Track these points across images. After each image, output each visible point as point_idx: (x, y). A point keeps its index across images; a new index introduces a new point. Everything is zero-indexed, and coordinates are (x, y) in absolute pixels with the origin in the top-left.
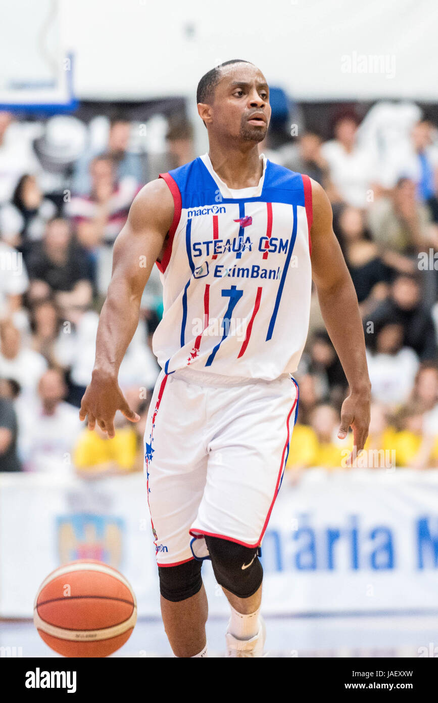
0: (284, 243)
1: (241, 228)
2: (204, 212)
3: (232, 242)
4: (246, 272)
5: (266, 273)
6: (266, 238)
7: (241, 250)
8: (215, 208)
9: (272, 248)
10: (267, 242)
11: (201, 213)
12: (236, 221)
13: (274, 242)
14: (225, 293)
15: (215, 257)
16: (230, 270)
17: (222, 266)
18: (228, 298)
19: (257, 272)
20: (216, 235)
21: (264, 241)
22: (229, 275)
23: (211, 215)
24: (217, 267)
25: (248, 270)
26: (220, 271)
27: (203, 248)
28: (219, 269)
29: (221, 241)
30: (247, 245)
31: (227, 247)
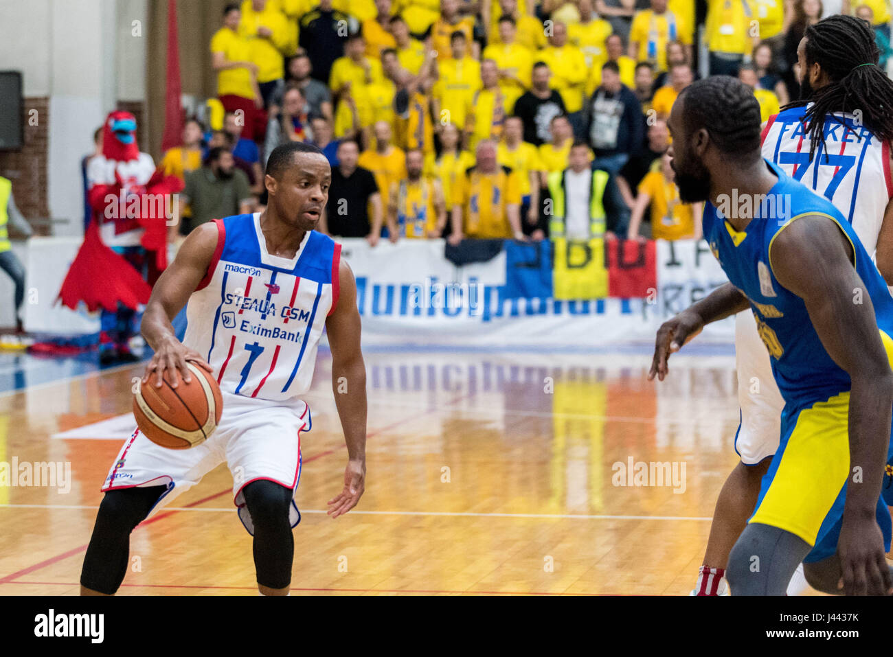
0: (305, 313)
1: (269, 293)
2: (242, 270)
3: (259, 302)
4: (268, 333)
5: (285, 335)
6: (288, 308)
7: (266, 313)
8: (253, 270)
9: (294, 316)
10: (289, 311)
11: (239, 270)
12: (267, 285)
13: (295, 312)
14: (248, 347)
15: (241, 312)
16: (255, 327)
17: (248, 322)
18: (250, 352)
19: (278, 333)
20: (247, 293)
21: (286, 310)
22: (254, 333)
23: (248, 275)
24: (244, 322)
25: (270, 331)
26: (246, 326)
27: (235, 300)
28: (245, 324)
29: (250, 299)
30: (272, 310)
31: (254, 305)
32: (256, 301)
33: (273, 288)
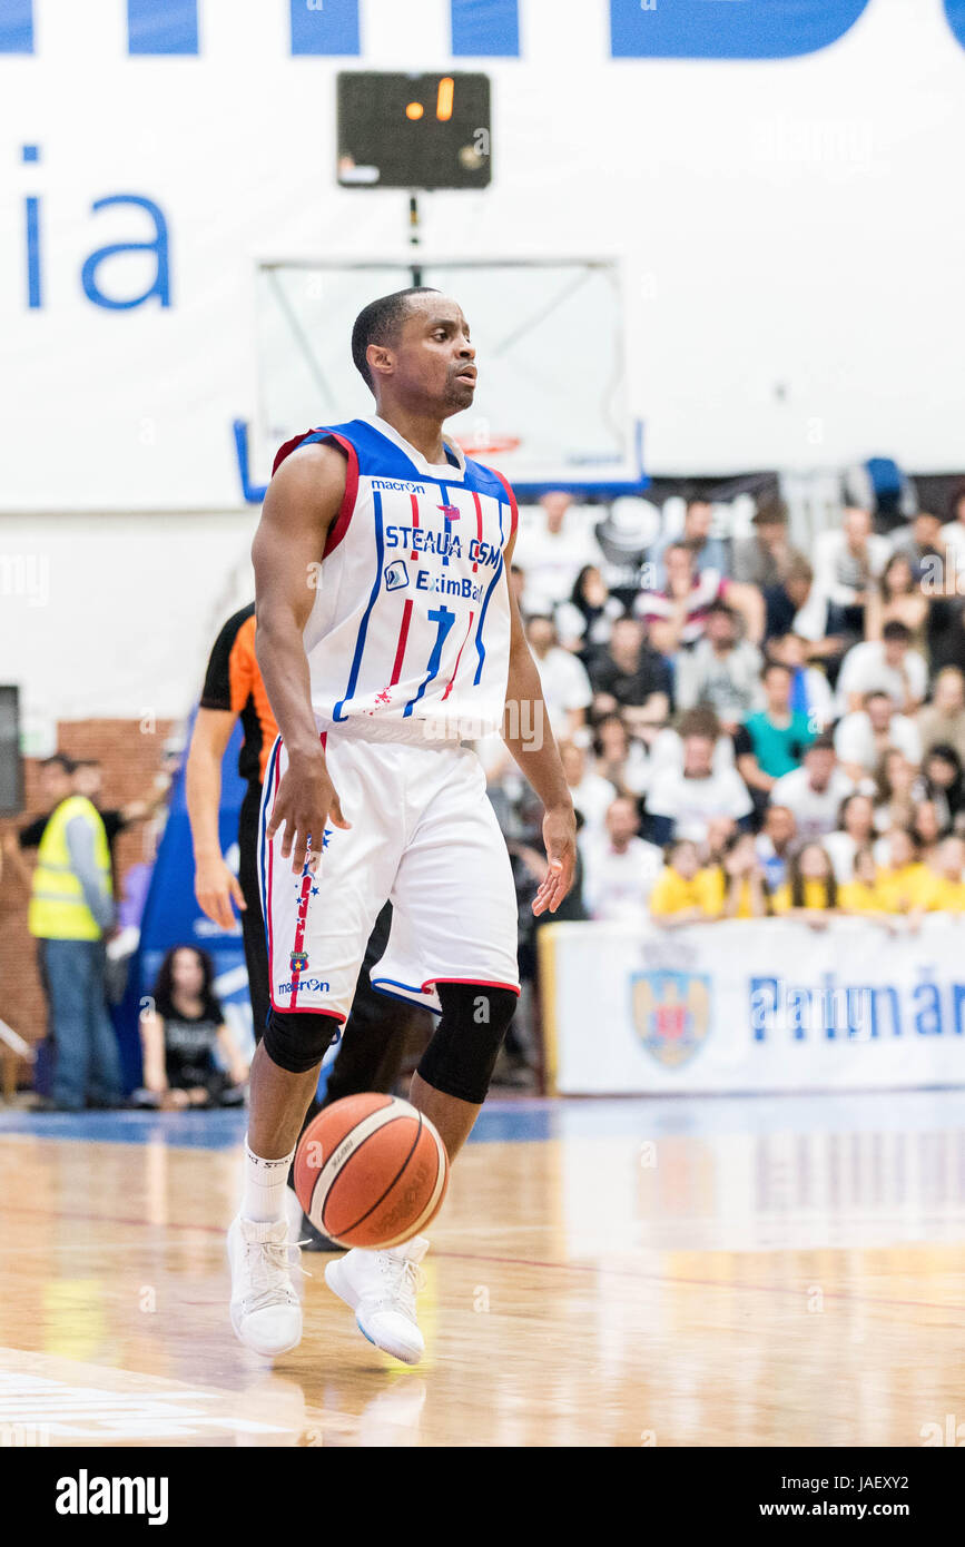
1: (446, 520)
2: (396, 487)
3: (435, 538)
4: (457, 588)
6: (477, 542)
7: (449, 553)
8: (412, 485)
9: (482, 557)
10: (477, 548)
11: (393, 486)
12: (440, 508)
13: (485, 549)
14: (432, 615)
15: (414, 556)
16: (438, 580)
17: (427, 573)
18: (437, 624)
19: (468, 589)
20: (416, 523)
21: (475, 545)
22: (437, 590)
23: (408, 494)
24: (421, 573)
25: (459, 585)
26: (425, 580)
27: (400, 534)
28: (424, 576)
29: (422, 532)
30: (456, 547)
31: (430, 543)
32: (430, 534)
33: (451, 514)
